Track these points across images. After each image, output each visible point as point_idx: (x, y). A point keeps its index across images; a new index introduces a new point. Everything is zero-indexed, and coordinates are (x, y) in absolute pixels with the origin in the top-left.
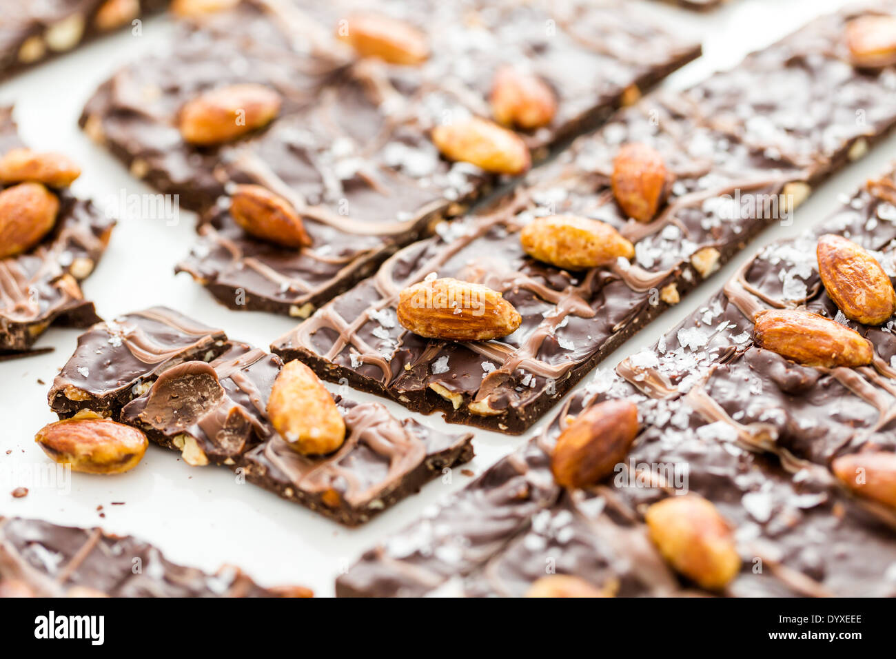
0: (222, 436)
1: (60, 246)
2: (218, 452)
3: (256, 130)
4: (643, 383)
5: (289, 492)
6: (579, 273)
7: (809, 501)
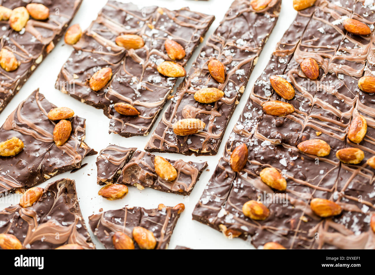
0: (146, 181)
1: (76, 134)
2: (146, 185)
3: (109, 81)
4: (242, 134)
5: (169, 191)
6: (213, 104)
7: (295, 158)
